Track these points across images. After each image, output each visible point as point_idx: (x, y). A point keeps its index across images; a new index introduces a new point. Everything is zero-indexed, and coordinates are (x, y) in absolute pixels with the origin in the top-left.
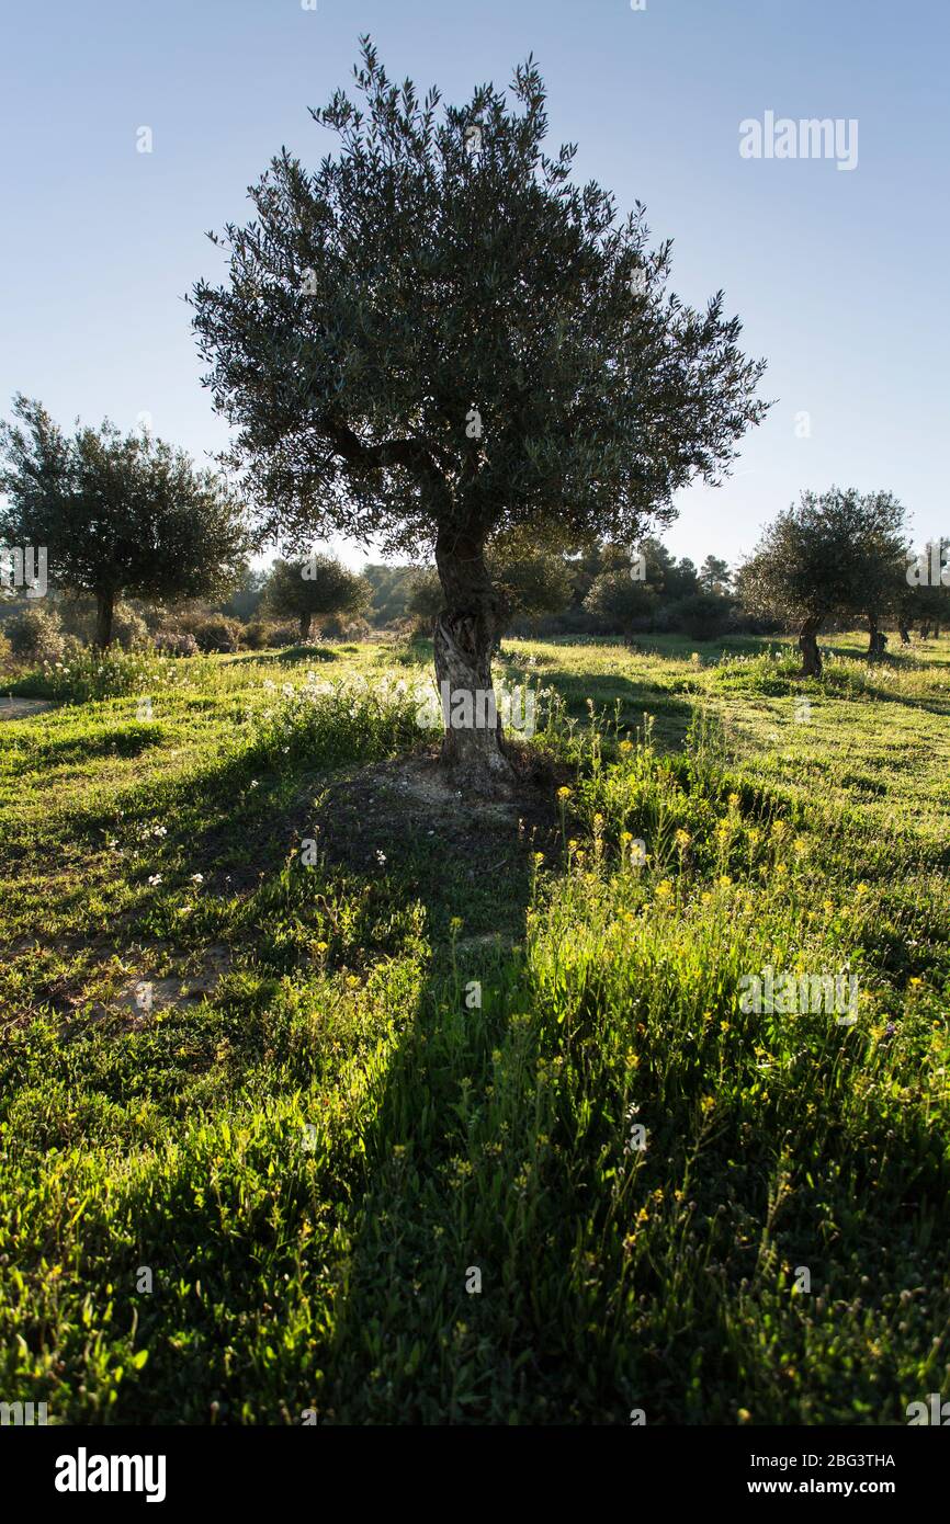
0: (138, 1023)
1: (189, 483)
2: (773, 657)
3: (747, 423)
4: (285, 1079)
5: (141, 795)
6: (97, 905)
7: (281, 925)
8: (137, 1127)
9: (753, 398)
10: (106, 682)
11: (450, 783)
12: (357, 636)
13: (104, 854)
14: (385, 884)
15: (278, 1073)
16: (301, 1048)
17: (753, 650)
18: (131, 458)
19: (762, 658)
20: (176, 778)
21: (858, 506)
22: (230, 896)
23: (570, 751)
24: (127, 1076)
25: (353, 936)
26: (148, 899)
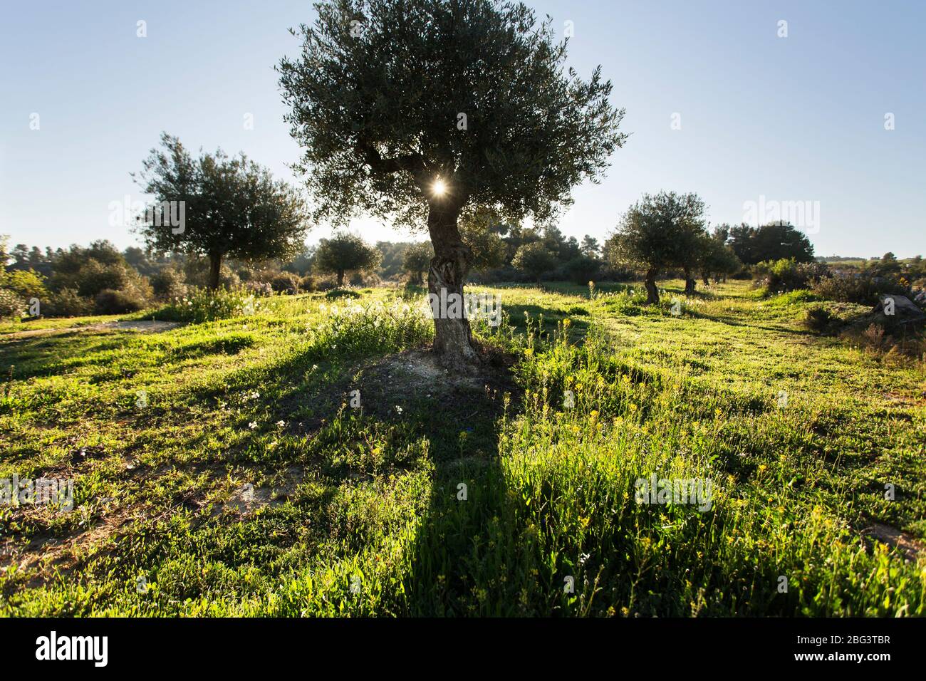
0: (243, 517)
1: (270, 188)
2: (629, 293)
3: (615, 146)
4: (346, 548)
5: (240, 376)
6: (214, 443)
7: (336, 452)
8: (245, 584)
9: (618, 132)
10: (216, 310)
11: (439, 365)
12: (373, 284)
13: (217, 412)
14: (402, 427)
15: (341, 545)
16: (355, 528)
17: (617, 290)
18: (234, 172)
19: (622, 294)
20: (263, 365)
21: (677, 201)
22: (302, 435)
23: (511, 347)
24: (237, 551)
25: (384, 458)
26: (247, 439)
